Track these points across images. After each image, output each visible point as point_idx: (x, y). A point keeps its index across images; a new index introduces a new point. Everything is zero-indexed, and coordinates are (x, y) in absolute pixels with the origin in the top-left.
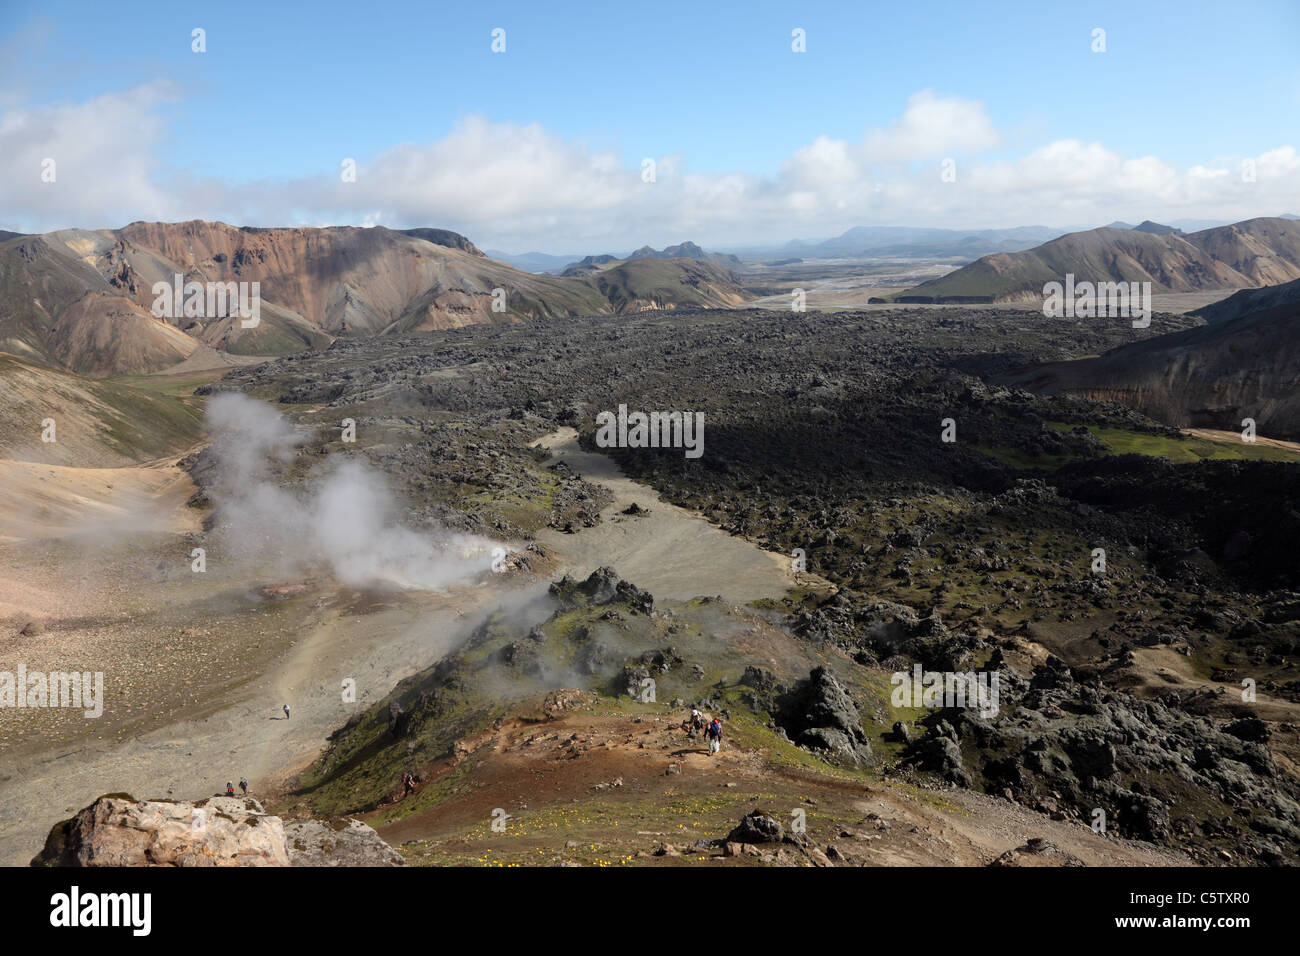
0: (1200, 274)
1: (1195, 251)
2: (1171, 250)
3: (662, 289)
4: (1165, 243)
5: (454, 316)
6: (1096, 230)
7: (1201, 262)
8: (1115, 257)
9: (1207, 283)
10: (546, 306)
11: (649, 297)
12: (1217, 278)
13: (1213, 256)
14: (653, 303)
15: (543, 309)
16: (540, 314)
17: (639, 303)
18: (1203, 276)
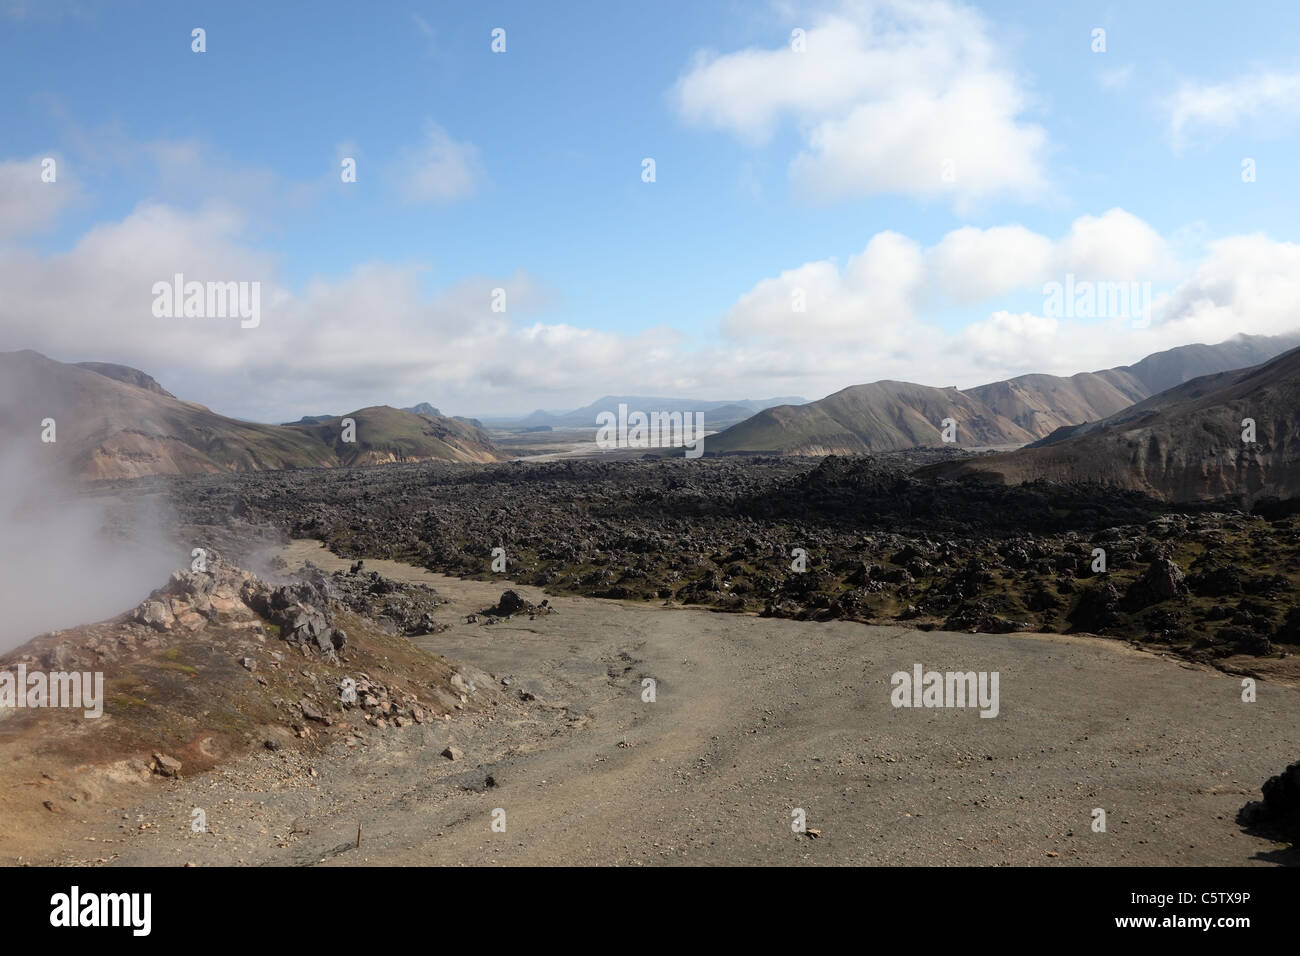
0: (985, 428)
1: (977, 406)
2: (954, 403)
3: (401, 440)
4: (947, 397)
5: (128, 464)
6: (879, 383)
7: (984, 417)
8: (901, 410)
9: (992, 437)
10: (254, 456)
11: (386, 449)
12: (1001, 433)
13: (995, 411)
14: (391, 456)
15: (252, 460)
16: (247, 465)
17: (373, 456)
18: (989, 430)
